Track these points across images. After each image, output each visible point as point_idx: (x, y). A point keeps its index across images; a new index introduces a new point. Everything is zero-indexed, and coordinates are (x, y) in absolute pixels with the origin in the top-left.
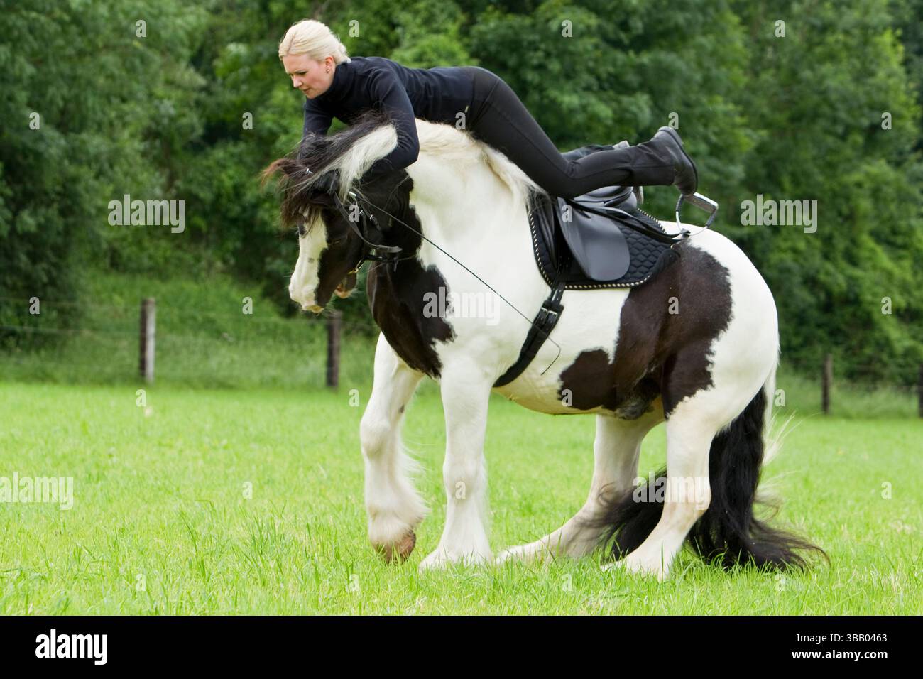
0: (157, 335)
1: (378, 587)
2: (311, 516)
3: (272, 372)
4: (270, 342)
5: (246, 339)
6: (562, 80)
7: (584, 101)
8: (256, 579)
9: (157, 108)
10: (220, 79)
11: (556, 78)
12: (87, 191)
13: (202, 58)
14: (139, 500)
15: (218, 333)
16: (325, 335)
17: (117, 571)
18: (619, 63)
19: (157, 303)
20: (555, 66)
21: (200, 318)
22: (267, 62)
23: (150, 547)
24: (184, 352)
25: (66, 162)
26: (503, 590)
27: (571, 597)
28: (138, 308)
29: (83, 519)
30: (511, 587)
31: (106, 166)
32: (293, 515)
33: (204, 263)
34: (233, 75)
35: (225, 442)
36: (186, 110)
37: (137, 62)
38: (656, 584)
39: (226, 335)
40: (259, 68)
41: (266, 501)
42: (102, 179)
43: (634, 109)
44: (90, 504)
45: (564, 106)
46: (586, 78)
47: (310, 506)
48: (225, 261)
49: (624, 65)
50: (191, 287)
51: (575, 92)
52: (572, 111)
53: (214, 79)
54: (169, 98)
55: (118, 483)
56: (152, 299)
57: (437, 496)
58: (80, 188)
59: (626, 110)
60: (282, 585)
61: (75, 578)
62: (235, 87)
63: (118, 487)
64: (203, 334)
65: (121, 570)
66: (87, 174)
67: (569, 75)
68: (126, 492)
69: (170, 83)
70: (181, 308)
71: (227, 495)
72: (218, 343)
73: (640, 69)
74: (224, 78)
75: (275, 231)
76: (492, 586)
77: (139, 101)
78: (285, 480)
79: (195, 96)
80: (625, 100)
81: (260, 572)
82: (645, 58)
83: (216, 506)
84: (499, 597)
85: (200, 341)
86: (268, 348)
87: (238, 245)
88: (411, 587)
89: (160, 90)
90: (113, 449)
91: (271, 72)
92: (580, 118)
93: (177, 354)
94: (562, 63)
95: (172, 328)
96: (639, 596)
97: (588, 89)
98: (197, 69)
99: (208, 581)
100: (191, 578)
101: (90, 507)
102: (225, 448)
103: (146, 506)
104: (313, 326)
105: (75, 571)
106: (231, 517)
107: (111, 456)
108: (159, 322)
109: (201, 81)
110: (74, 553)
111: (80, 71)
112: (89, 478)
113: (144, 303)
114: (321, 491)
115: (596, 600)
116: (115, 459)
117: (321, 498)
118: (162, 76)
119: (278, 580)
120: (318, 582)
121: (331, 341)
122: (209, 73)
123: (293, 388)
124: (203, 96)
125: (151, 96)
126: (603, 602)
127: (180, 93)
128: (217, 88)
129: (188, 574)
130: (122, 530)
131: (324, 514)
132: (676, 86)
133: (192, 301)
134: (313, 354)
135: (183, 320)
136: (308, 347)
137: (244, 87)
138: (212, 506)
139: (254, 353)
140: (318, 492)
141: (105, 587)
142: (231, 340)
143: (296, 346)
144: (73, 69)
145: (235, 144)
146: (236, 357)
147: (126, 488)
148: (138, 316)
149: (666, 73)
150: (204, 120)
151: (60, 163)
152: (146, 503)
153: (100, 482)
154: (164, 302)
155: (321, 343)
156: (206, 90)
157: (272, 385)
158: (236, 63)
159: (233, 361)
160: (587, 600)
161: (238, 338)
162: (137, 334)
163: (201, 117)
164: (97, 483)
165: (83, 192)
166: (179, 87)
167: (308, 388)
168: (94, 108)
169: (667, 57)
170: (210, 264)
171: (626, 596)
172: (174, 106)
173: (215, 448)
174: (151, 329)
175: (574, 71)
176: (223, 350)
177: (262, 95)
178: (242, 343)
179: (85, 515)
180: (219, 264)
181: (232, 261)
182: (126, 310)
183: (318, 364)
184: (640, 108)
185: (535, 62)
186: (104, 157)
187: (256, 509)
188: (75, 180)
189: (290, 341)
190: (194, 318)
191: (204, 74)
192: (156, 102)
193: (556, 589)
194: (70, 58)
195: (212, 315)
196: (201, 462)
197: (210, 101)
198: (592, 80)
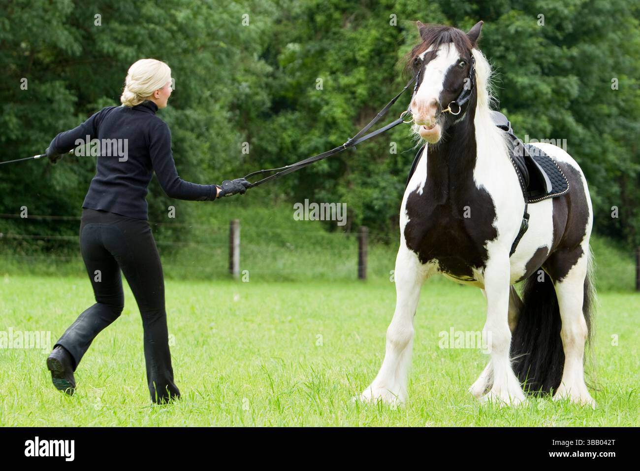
0: (241, 245)
1: (399, 415)
2: (352, 367)
3: (320, 269)
4: (319, 249)
5: (302, 247)
6: (517, 67)
7: (532, 82)
8: (315, 411)
9: (238, 88)
10: (281, 68)
11: (512, 65)
12: (192, 148)
13: (269, 54)
14: (232, 359)
15: (283, 244)
16: (357, 245)
17: (219, 407)
18: (556, 55)
19: (240, 223)
20: (512, 57)
21: (270, 234)
22: (313, 56)
23: (242, 390)
24: (259, 256)
25: (176, 127)
26: (486, 416)
27: (533, 421)
28: (228, 227)
29: (194, 371)
30: (491, 414)
31: (204, 129)
32: (339, 367)
33: (272, 196)
34: (291, 65)
35: (290, 318)
36: (259, 90)
37: (223, 57)
38: (591, 411)
39: (288, 244)
40: (308, 60)
41: (319, 358)
42: (201, 138)
43: (567, 86)
44: (198, 362)
45: (518, 85)
46: (533, 67)
47: (350, 361)
48: (287, 194)
49: (560, 57)
50: (264, 212)
51: (526, 75)
52: (524, 88)
53: (277, 68)
54: (246, 81)
55: (217, 346)
56: (237, 220)
57: (437, 352)
58: (186, 145)
59: (563, 87)
60: (333, 415)
61: (191, 412)
62: (292, 74)
63: (217, 350)
64: (272, 244)
65: (223, 405)
66: (190, 136)
67: (522, 63)
68: (223, 353)
69: (247, 71)
70: (257, 227)
71: (292, 354)
72: (283, 250)
73: (572, 59)
74: (284, 67)
75: (321, 172)
76: (478, 413)
77: (225, 85)
78: (332, 344)
79: (265, 79)
80: (563, 80)
81: (318, 406)
82: (575, 52)
83: (285, 361)
84: (483, 420)
85: (270, 249)
86: (317, 253)
87: (296, 182)
88: (422, 415)
89: (239, 77)
90: (213, 324)
91: (317, 63)
92: (529, 93)
93: (255, 257)
94: (517, 55)
95: (251, 241)
96: (579, 419)
97: (535, 73)
98: (267, 62)
99: (282, 413)
100: (270, 411)
101: (198, 364)
102: (290, 322)
103: (236, 363)
104: (348, 238)
105: (191, 407)
106: (297, 368)
107: (211, 328)
108: (244, 236)
109: (270, 69)
110: (190, 395)
111: (185, 64)
112: (197, 344)
113: (232, 223)
114: (357, 350)
115: (550, 422)
116: (214, 331)
117: (358, 355)
118: (241, 67)
119: (331, 412)
120: (359, 412)
121: (360, 248)
122: (275, 64)
123: (335, 280)
124: (270, 80)
125: (234, 80)
126: (556, 423)
127: (254, 78)
128: (279, 74)
129: (268, 408)
130: (222, 379)
131: (360, 366)
132: (595, 68)
133: (265, 222)
134: (348, 257)
135: (259, 235)
136: (344, 252)
137: (298, 74)
138: (283, 361)
139: (308, 257)
140: (355, 351)
141: (211, 418)
142: (292, 247)
143: (336, 251)
144: (181, 62)
145: (293, 113)
146: (295, 259)
147: (223, 350)
148: (228, 232)
149: (588, 59)
150: (271, 97)
152: (237, 360)
153: (205, 347)
154: (246, 222)
155: (353, 249)
156: (272, 75)
157: (321, 278)
158: (292, 57)
159: (293, 264)
160: (544, 422)
161: (297, 247)
162: (227, 245)
163: (269, 95)
164: (203, 347)
165: (188, 149)
166: (254, 74)
167: (346, 280)
168: (195, 88)
169: (589, 48)
170: (277, 196)
171: (571, 419)
172: (250, 87)
173: (283, 322)
174: (237, 241)
175: (525, 61)
176: (286, 256)
177: (310, 79)
178: (299, 250)
179: (195, 369)
180: (283, 196)
181: (292, 194)
182: (219, 229)
183: (352, 264)
184: (571, 86)
185: (498, 54)
186: (202, 124)
187: (313, 363)
188: (182, 140)
189: (332, 248)
190: (266, 233)
191: (271, 64)
192: (236, 85)
193: (523, 415)
194: (177, 54)
195: (279, 231)
196: (273, 332)
197: (276, 83)
198: (538, 69)
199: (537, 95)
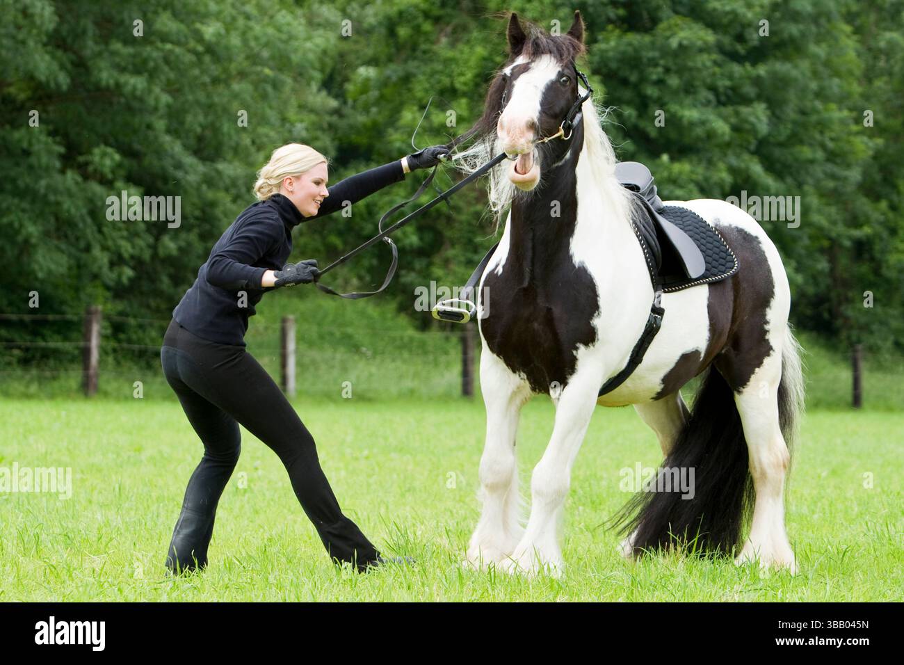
0: (297, 351)
1: (519, 587)
2: (453, 521)
3: (408, 384)
4: (406, 355)
5: (383, 353)
6: (682, 95)
7: (704, 117)
8: (401, 583)
9: (290, 131)
10: (350, 101)
11: (675, 93)
12: (226, 215)
13: (333, 83)
14: (286, 511)
15: (355, 348)
16: (460, 348)
17: (267, 579)
18: (737, 75)
19: (296, 321)
20: (674, 81)
21: (338, 334)
22: (395, 84)
23: (298, 555)
24: (323, 367)
25: (204, 187)
26: (642, 588)
27: (708, 593)
28: (278, 326)
29: (232, 530)
30: (648, 584)
31: (243, 190)
32: (435, 521)
33: (340, 281)
34: (364, 97)
35: (366, 453)
36: (319, 133)
37: (269, 89)
38: (790, 578)
39: (364, 349)
40: (387, 91)
41: (408, 508)
42: (239, 202)
43: (752, 119)
44: (238, 516)
45: (685, 121)
46: (705, 94)
47: (451, 512)
48: (360, 278)
49: (741, 78)
50: (328, 303)
51: (695, 106)
52: (692, 124)
53: (345, 102)
54: (302, 121)
55: (264, 495)
56: (291, 317)
57: (574, 498)
58: (218, 212)
59: (746, 121)
60: (427, 589)
61: (227, 588)
62: (366, 110)
63: (264, 499)
64: (342, 349)
65: (271, 578)
66: (225, 199)
67: (689, 89)
68: (272, 503)
69: (302, 107)
70: (319, 324)
71: (370, 504)
72: (356, 357)
73: (757, 81)
74: (355, 101)
75: (408, 248)
76: (630, 583)
77: (272, 126)
78: (425, 487)
79: (327, 118)
80: (744, 110)
81: (405, 576)
82: (762, 70)
83: (360, 514)
84: (637, 594)
85: (338, 356)
86: (404, 361)
87: (375, 262)
88: (551, 587)
89: (292, 114)
90: (258, 463)
91: (400, 94)
92: (699, 131)
93: (317, 369)
94: (680, 78)
95: (311, 344)
96: (773, 589)
97: (708, 103)
98: (329, 93)
99: (355, 586)
100: (338, 585)
101: (238, 519)
102: (367, 458)
103: (292, 516)
104: (447, 339)
105: (226, 580)
106: (375, 524)
107: (256, 469)
108: (300, 339)
109: (333, 103)
110: (225, 564)
111: (216, 99)
112: (237, 491)
113: (284, 321)
114: (461, 496)
115: (732, 594)
116: (260, 472)
117: (461, 504)
118: (294, 102)
119: (423, 584)
120: (462, 584)
121: (465, 353)
122: (340, 95)
123: (430, 399)
124: (335, 119)
125: (284, 120)
126: (739, 596)
127: (313, 117)
128: (347, 110)
129: (335, 580)
130: (270, 540)
131: (465, 519)
132: (792, 95)
133: (330, 318)
134: (448, 365)
135: (321, 337)
136: (443, 359)
137: (374, 110)
138: (356, 514)
139: (392, 366)
140: (458, 498)
141: (256, 595)
142: (369, 353)
143: (431, 357)
144: (209, 96)
146: (373, 370)
147: (272, 500)
148: (278, 334)
149: (783, 82)
150: (336, 143)
151: (198, 189)
152: (292, 513)
153: (247, 495)
154: (303, 318)
155: (455, 355)
156: (337, 112)
157: (410, 396)
158: (365, 87)
159: (371, 375)
160: (723, 595)
161: (375, 353)
162: (278, 351)
163: (333, 140)
164: (244, 495)
165: (221, 216)
166: (312, 111)
167: (445, 398)
168: (229, 135)
169: (781, 67)
170: (347, 282)
171: (761, 589)
172: (307, 129)
173: (357, 459)
174: (291, 346)
175: (692, 86)
176: (361, 364)
177: (391, 116)
178: (379, 358)
179: (233, 527)
180: (355, 281)
181: (368, 278)
182: (266, 328)
183: (453, 375)
184: (757, 118)
185: (654, 77)
186: (240, 182)
187: (398, 516)
188: (213, 204)
189: (426, 353)
190: (332, 334)
191: (336, 97)
192: (287, 125)
193: (693, 586)
194: (204, 84)
195: (350, 330)
196: (343, 473)
197: (342, 124)
198: (711, 96)
199: (711, 135)
